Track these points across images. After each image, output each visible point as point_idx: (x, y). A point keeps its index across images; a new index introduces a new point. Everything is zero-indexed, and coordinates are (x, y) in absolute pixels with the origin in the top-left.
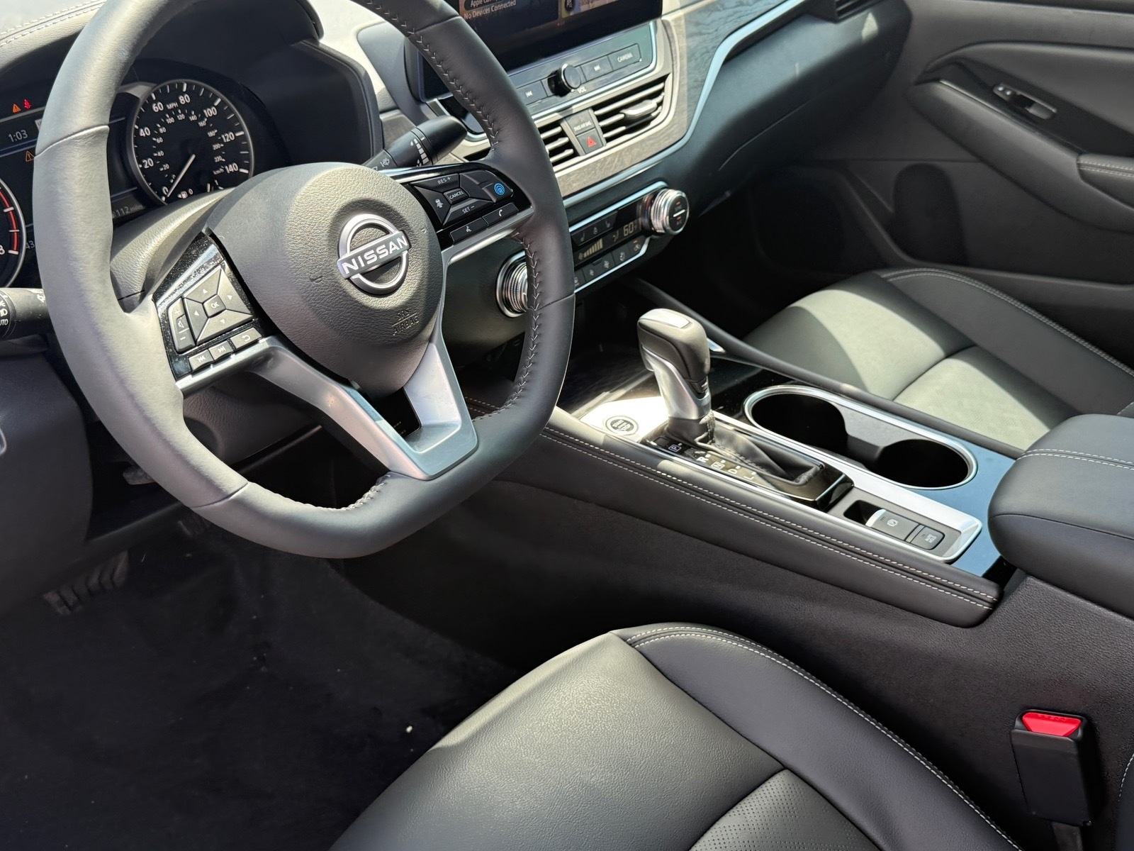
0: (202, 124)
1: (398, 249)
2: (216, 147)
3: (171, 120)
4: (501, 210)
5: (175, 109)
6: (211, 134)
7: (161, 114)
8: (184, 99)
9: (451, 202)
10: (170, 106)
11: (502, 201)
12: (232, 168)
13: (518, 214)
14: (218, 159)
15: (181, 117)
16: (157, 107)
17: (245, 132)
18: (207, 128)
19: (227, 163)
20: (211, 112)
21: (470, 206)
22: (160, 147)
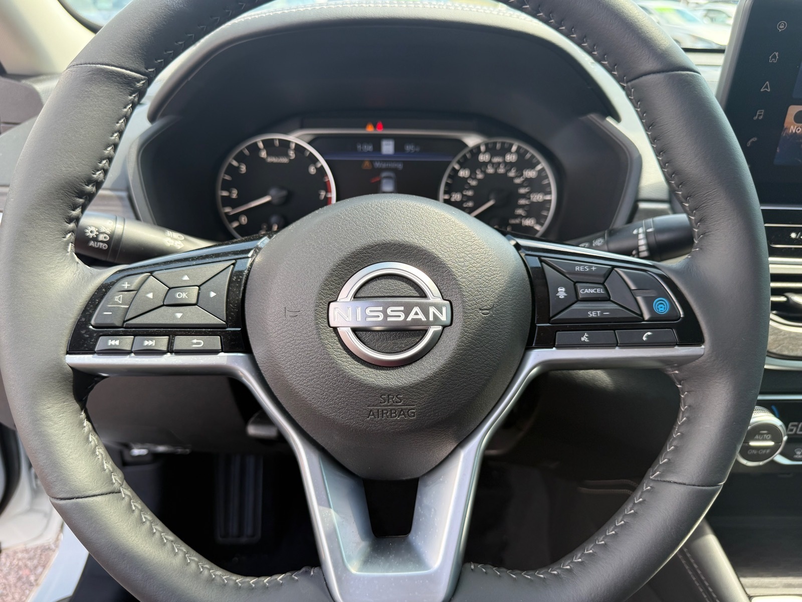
0: (518, 181)
1: (424, 319)
2: (522, 202)
3: (490, 170)
4: (649, 333)
5: (499, 164)
6: (522, 191)
7: (485, 164)
8: (511, 158)
9: (580, 296)
10: (496, 160)
11: (657, 322)
12: (528, 222)
13: (676, 347)
14: (520, 212)
15: (501, 170)
16: (483, 158)
17: (553, 197)
18: (521, 185)
19: (526, 217)
20: (530, 174)
21: (603, 311)
22: (471, 188)
